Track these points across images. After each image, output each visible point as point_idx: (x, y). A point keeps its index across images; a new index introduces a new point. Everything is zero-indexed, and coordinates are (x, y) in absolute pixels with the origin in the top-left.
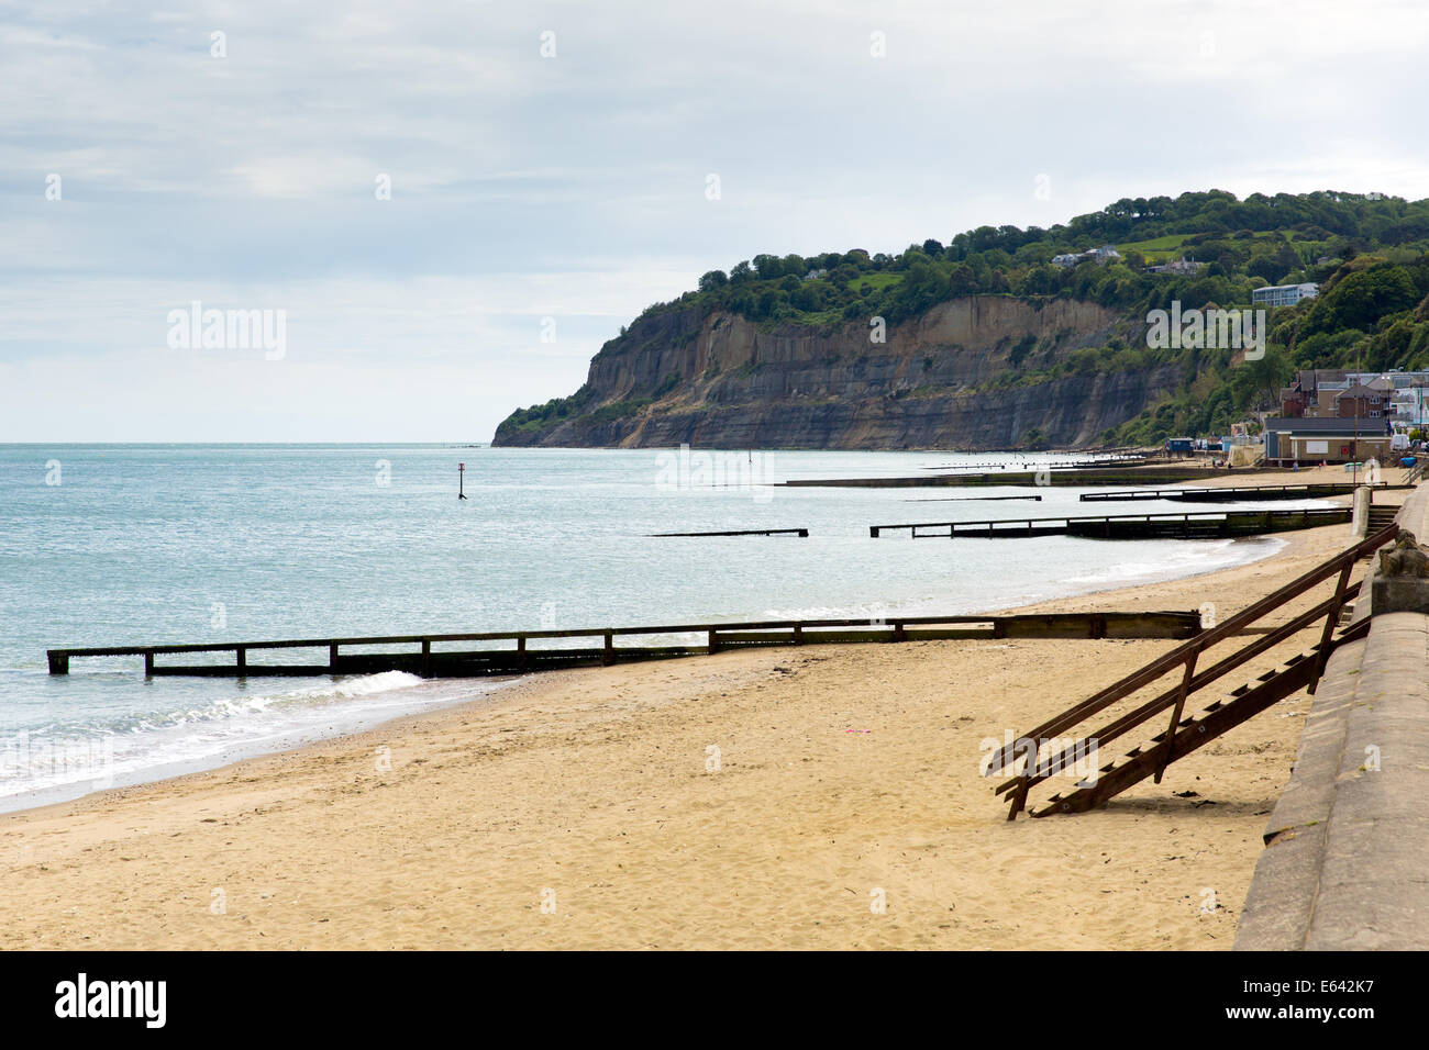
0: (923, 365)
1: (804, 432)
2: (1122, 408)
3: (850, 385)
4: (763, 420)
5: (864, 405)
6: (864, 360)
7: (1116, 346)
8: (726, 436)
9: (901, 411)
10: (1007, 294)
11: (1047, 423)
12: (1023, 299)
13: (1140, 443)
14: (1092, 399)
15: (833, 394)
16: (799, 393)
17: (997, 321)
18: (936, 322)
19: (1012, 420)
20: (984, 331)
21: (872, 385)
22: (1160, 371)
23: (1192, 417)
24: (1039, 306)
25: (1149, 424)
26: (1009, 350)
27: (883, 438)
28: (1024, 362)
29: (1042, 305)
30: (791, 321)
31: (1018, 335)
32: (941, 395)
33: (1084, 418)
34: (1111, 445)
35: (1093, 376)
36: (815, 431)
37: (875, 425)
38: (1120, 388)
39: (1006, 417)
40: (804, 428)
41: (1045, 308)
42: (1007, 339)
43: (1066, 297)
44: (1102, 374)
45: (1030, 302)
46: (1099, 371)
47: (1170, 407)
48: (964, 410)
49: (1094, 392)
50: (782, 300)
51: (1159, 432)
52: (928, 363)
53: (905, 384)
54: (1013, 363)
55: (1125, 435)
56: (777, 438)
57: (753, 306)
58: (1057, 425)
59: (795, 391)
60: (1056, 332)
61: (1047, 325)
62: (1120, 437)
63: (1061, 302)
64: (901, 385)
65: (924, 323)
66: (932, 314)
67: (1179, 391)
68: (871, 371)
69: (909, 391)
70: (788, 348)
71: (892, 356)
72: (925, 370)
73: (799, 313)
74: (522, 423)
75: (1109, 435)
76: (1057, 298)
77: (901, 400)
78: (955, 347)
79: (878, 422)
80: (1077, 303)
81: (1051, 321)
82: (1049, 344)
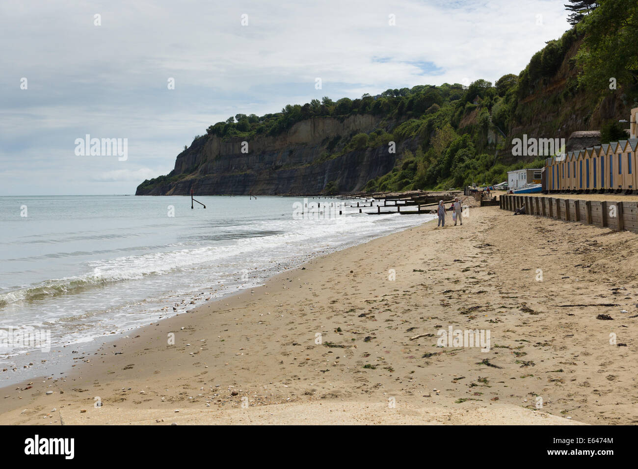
0: (288, 153)
1: (234, 187)
2: (381, 167)
3: (257, 164)
4: (217, 181)
5: (260, 174)
6: (264, 153)
7: (379, 133)
8: (201, 190)
9: (277, 176)
10: (328, 116)
11: (339, 178)
12: (335, 118)
13: (390, 189)
14: (364, 163)
15: (249, 169)
16: (235, 169)
17: (323, 130)
18: (295, 132)
19: (324, 178)
20: (317, 135)
21: (267, 164)
22: (405, 142)
23: (431, 166)
24: (342, 120)
25: (398, 175)
26: (328, 144)
27: (268, 189)
28: (335, 149)
29: (344, 120)
30: (234, 136)
31: (333, 135)
32: (295, 167)
33: (360, 175)
34: (373, 191)
35: (365, 150)
36: (239, 187)
37: (265, 183)
38: (379, 156)
39: (322, 177)
40: (234, 185)
41: (345, 121)
42: (328, 138)
43: (355, 114)
44: (370, 149)
45: (338, 119)
46: (368, 147)
47: (412, 162)
48: (304, 174)
49: (365, 160)
50: (233, 127)
51: (404, 181)
52: (291, 152)
53: (281, 163)
54: (329, 150)
55: (381, 184)
56: (223, 190)
57: (220, 130)
58: (344, 180)
59: (233, 168)
60: (351, 132)
61: (346, 129)
62: (377, 185)
63: (352, 117)
64: (278, 163)
65: (290, 133)
66: (293, 128)
67: (419, 151)
68: (267, 158)
69: (282, 166)
70: (231, 148)
71: (276, 150)
72: (289, 155)
73: (238, 132)
74: (146, 185)
75: (371, 184)
76: (351, 115)
77: (277, 171)
78: (303, 144)
79: (266, 182)
80: (360, 116)
81: (348, 127)
82: (347, 138)
